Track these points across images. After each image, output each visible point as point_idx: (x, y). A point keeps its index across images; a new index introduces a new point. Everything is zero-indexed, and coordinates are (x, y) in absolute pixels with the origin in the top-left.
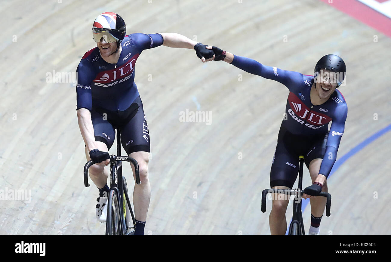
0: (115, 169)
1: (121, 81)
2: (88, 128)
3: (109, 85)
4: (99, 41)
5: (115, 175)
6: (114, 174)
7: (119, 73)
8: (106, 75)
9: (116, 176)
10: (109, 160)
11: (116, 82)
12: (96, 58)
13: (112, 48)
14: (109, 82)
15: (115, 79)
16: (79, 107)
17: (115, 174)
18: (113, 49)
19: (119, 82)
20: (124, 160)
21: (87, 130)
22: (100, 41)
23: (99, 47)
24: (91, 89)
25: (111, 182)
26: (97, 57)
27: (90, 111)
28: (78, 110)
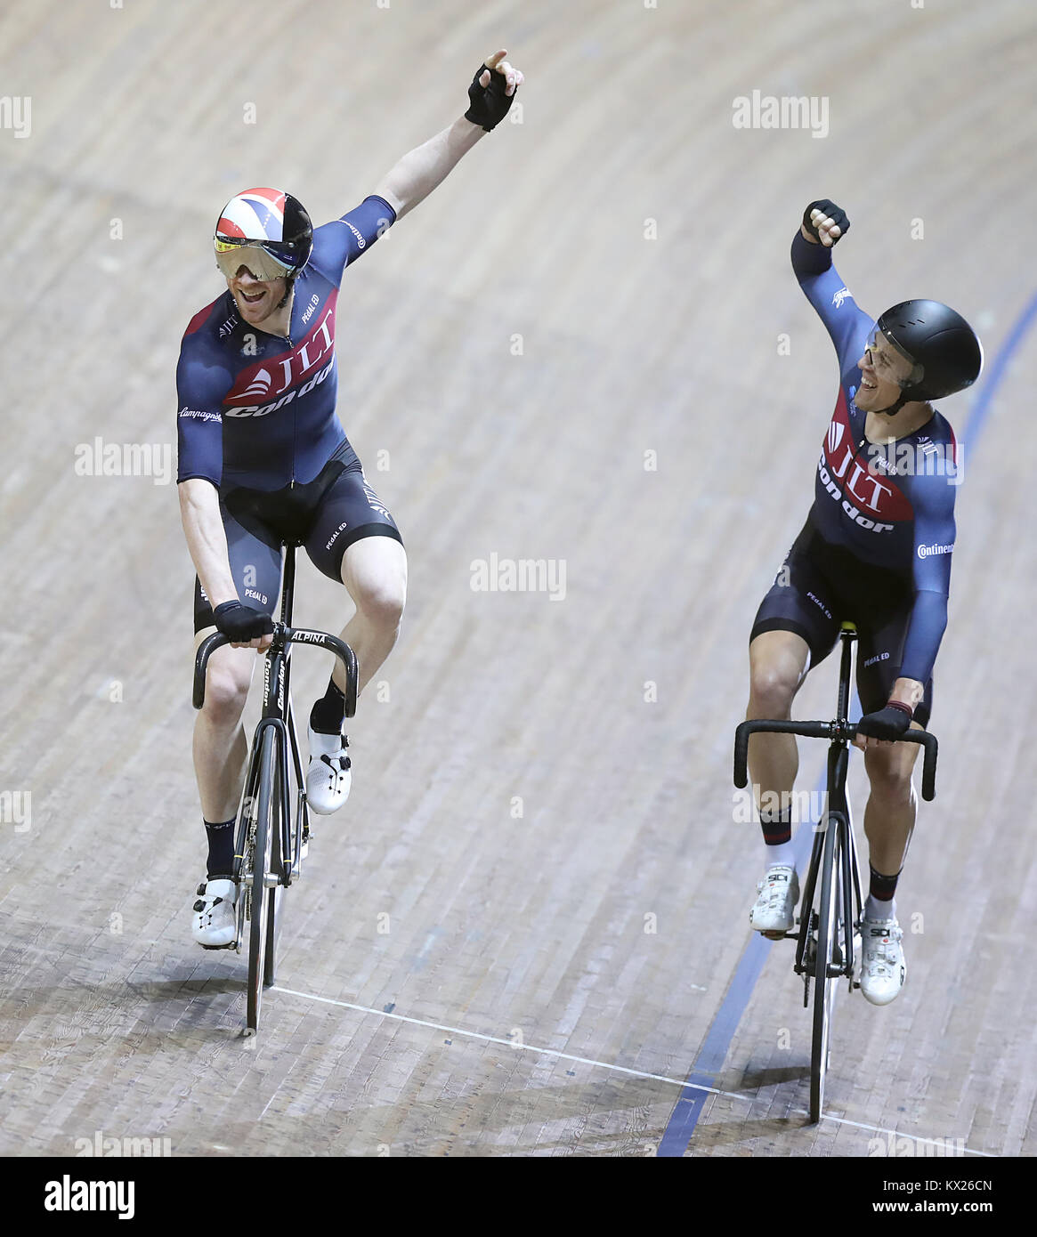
0: (282, 666)
1: (302, 392)
2: (210, 538)
3: (271, 407)
4: (233, 275)
5: (279, 683)
6: (276, 679)
7: (297, 365)
8: (263, 375)
9: (281, 686)
10: (269, 638)
11: (291, 396)
12: (227, 324)
13: (271, 295)
14: (271, 397)
15: (286, 386)
16: (184, 475)
17: (279, 679)
18: (274, 298)
19: (297, 394)
20: (315, 643)
21: (209, 544)
22: (237, 274)
23: (233, 291)
24: (220, 420)
25: (265, 702)
26: (231, 322)
27: (215, 486)
28: (181, 484)
